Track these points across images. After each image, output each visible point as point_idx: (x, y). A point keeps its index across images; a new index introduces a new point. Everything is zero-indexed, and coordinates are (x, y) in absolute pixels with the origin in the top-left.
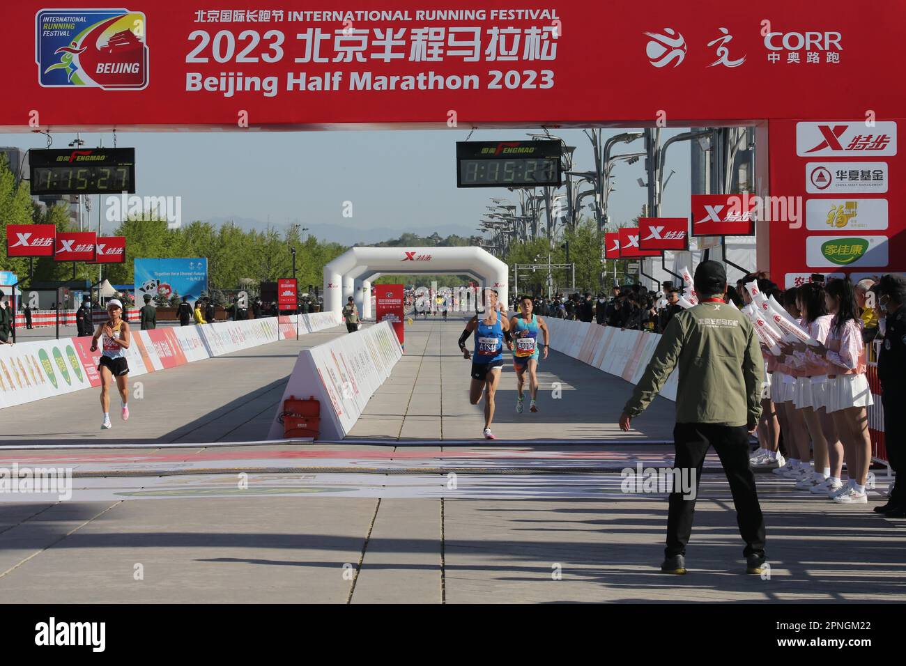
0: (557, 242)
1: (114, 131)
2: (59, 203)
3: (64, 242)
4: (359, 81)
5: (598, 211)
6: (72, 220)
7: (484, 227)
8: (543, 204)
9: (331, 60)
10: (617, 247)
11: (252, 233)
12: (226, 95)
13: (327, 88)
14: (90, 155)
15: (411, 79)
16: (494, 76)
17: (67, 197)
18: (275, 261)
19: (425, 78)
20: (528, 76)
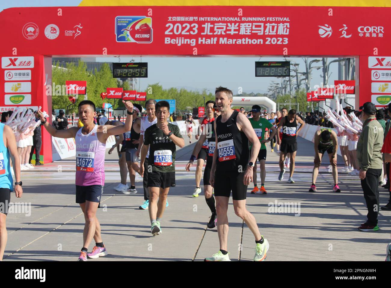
0: (293, 96)
1: (141, 57)
2: (127, 81)
3: (126, 94)
4: (223, 41)
5: (307, 85)
6: (131, 86)
7: (269, 90)
8: (288, 83)
9: (213, 34)
10: (310, 98)
11: (191, 91)
12: (178, 45)
13: (212, 43)
14: (133, 65)
15: (240, 40)
16: (268, 40)
17: (129, 79)
18: (198, 101)
19: (245, 40)
20: (279, 40)
